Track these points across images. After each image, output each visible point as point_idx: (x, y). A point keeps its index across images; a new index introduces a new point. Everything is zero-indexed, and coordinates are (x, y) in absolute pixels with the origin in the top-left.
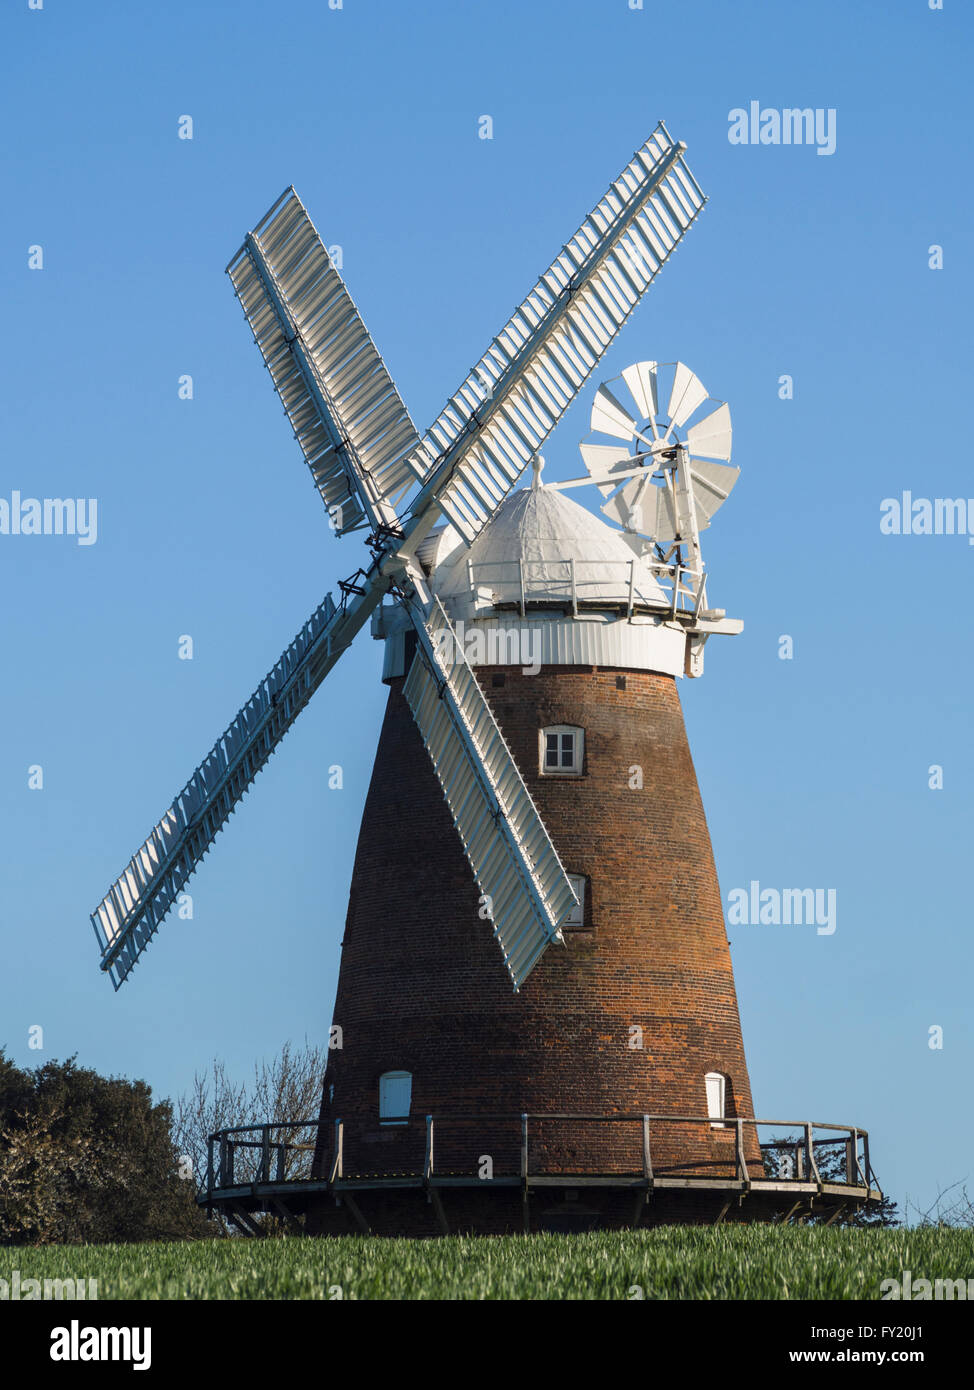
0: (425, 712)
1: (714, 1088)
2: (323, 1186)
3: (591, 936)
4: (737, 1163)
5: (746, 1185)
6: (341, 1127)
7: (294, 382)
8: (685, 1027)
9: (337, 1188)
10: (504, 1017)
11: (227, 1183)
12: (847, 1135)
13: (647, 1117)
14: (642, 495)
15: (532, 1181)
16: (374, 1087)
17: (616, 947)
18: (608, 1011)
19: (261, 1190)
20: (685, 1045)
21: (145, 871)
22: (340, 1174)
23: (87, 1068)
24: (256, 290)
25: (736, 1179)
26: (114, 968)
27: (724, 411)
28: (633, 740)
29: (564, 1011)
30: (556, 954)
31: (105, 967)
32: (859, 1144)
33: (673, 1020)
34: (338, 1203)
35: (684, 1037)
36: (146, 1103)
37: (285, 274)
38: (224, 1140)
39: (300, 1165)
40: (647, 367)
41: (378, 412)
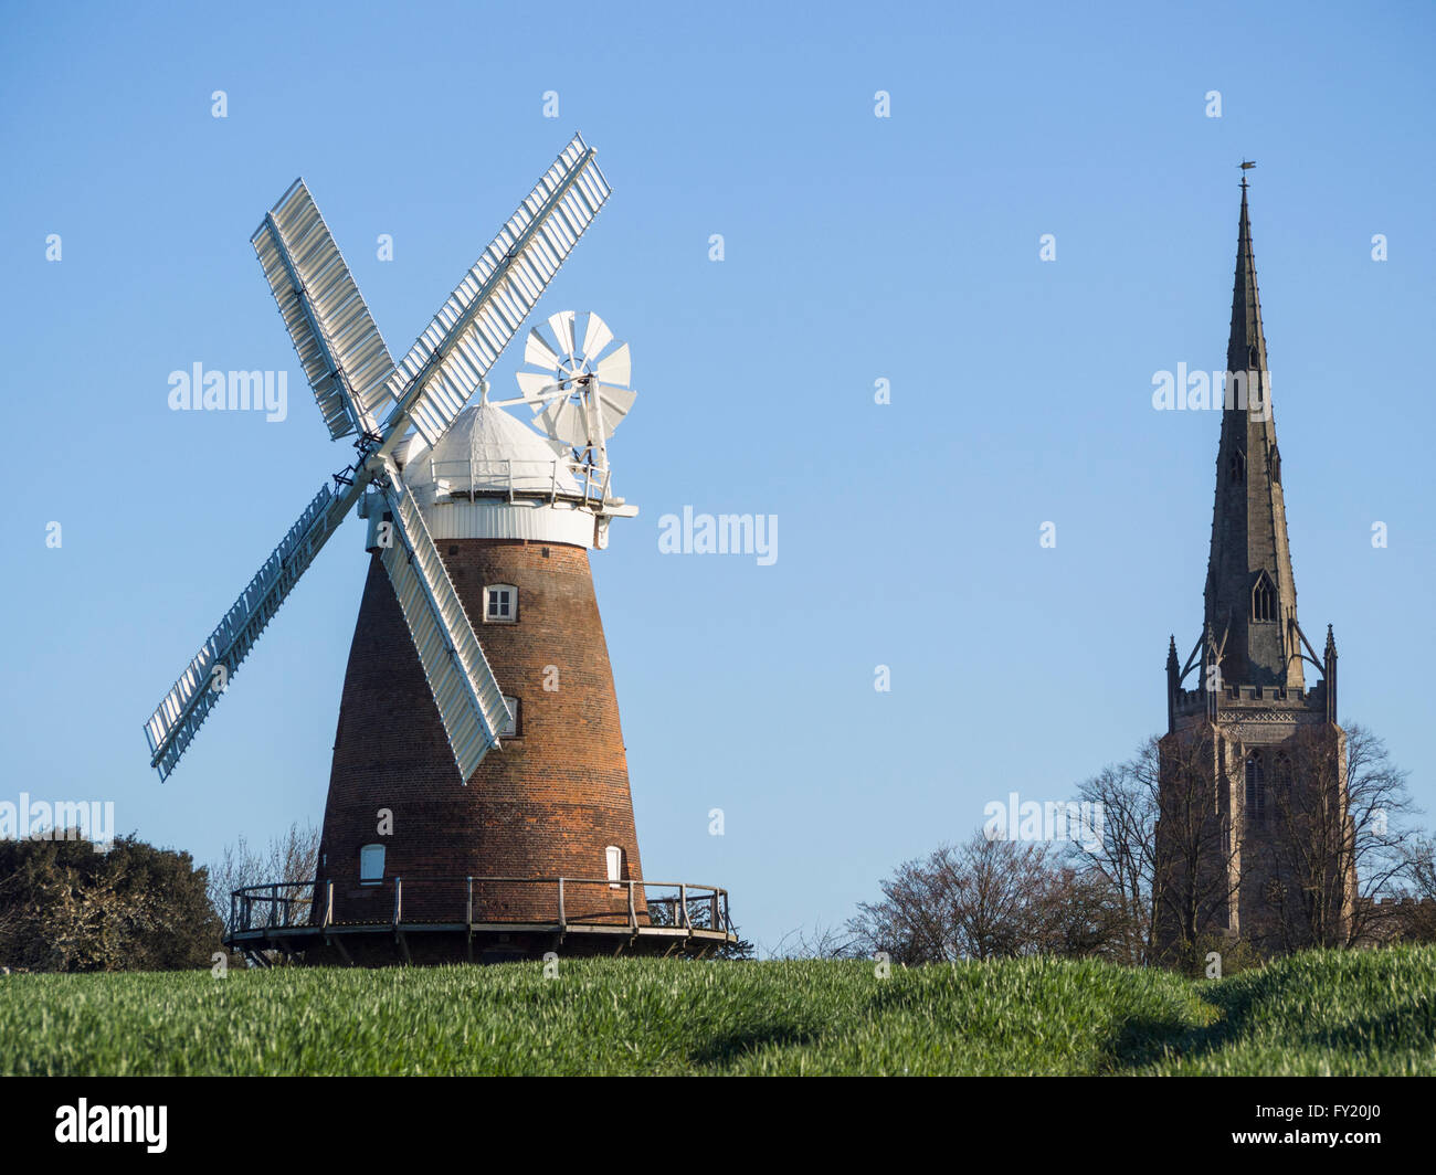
0: (398, 574)
1: (613, 857)
2: (317, 930)
3: (521, 743)
4: (629, 914)
5: (635, 930)
6: (332, 886)
7: (301, 324)
8: (592, 812)
9: (327, 932)
10: (455, 804)
11: (245, 928)
12: (712, 893)
13: (562, 879)
14: (562, 412)
15: (475, 927)
16: (357, 855)
17: (540, 752)
18: (534, 800)
19: (272, 933)
20: (592, 825)
21: (185, 693)
22: (331, 922)
23: (144, 842)
24: (273, 255)
25: (628, 926)
26: (161, 765)
27: (625, 350)
28: (555, 596)
29: (501, 800)
30: (495, 757)
31: (154, 765)
32: (721, 899)
33: (583, 807)
34: (328, 944)
35: (590, 820)
36: (189, 867)
37: (296, 242)
38: (244, 896)
39: (301, 916)
40: (568, 315)
41: (364, 348)
